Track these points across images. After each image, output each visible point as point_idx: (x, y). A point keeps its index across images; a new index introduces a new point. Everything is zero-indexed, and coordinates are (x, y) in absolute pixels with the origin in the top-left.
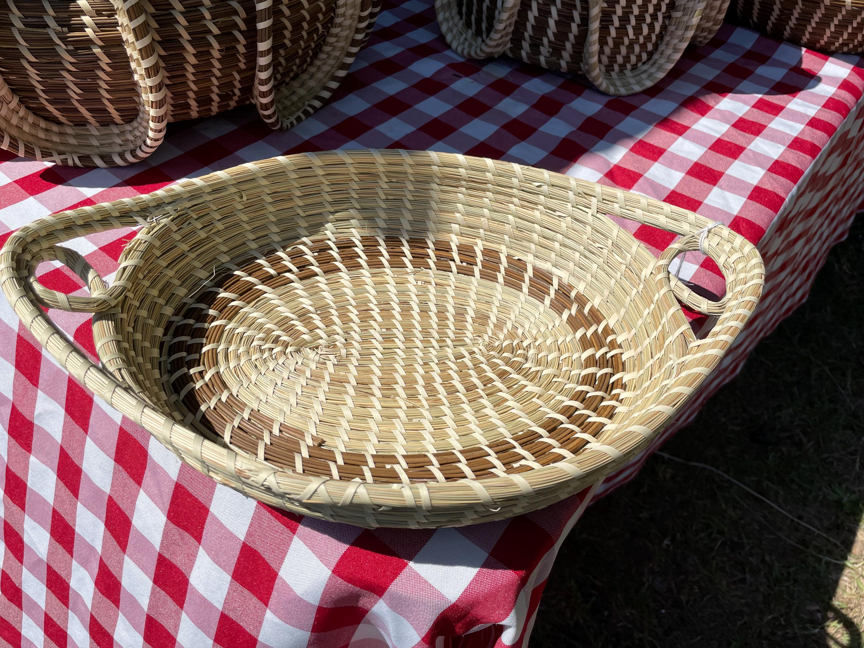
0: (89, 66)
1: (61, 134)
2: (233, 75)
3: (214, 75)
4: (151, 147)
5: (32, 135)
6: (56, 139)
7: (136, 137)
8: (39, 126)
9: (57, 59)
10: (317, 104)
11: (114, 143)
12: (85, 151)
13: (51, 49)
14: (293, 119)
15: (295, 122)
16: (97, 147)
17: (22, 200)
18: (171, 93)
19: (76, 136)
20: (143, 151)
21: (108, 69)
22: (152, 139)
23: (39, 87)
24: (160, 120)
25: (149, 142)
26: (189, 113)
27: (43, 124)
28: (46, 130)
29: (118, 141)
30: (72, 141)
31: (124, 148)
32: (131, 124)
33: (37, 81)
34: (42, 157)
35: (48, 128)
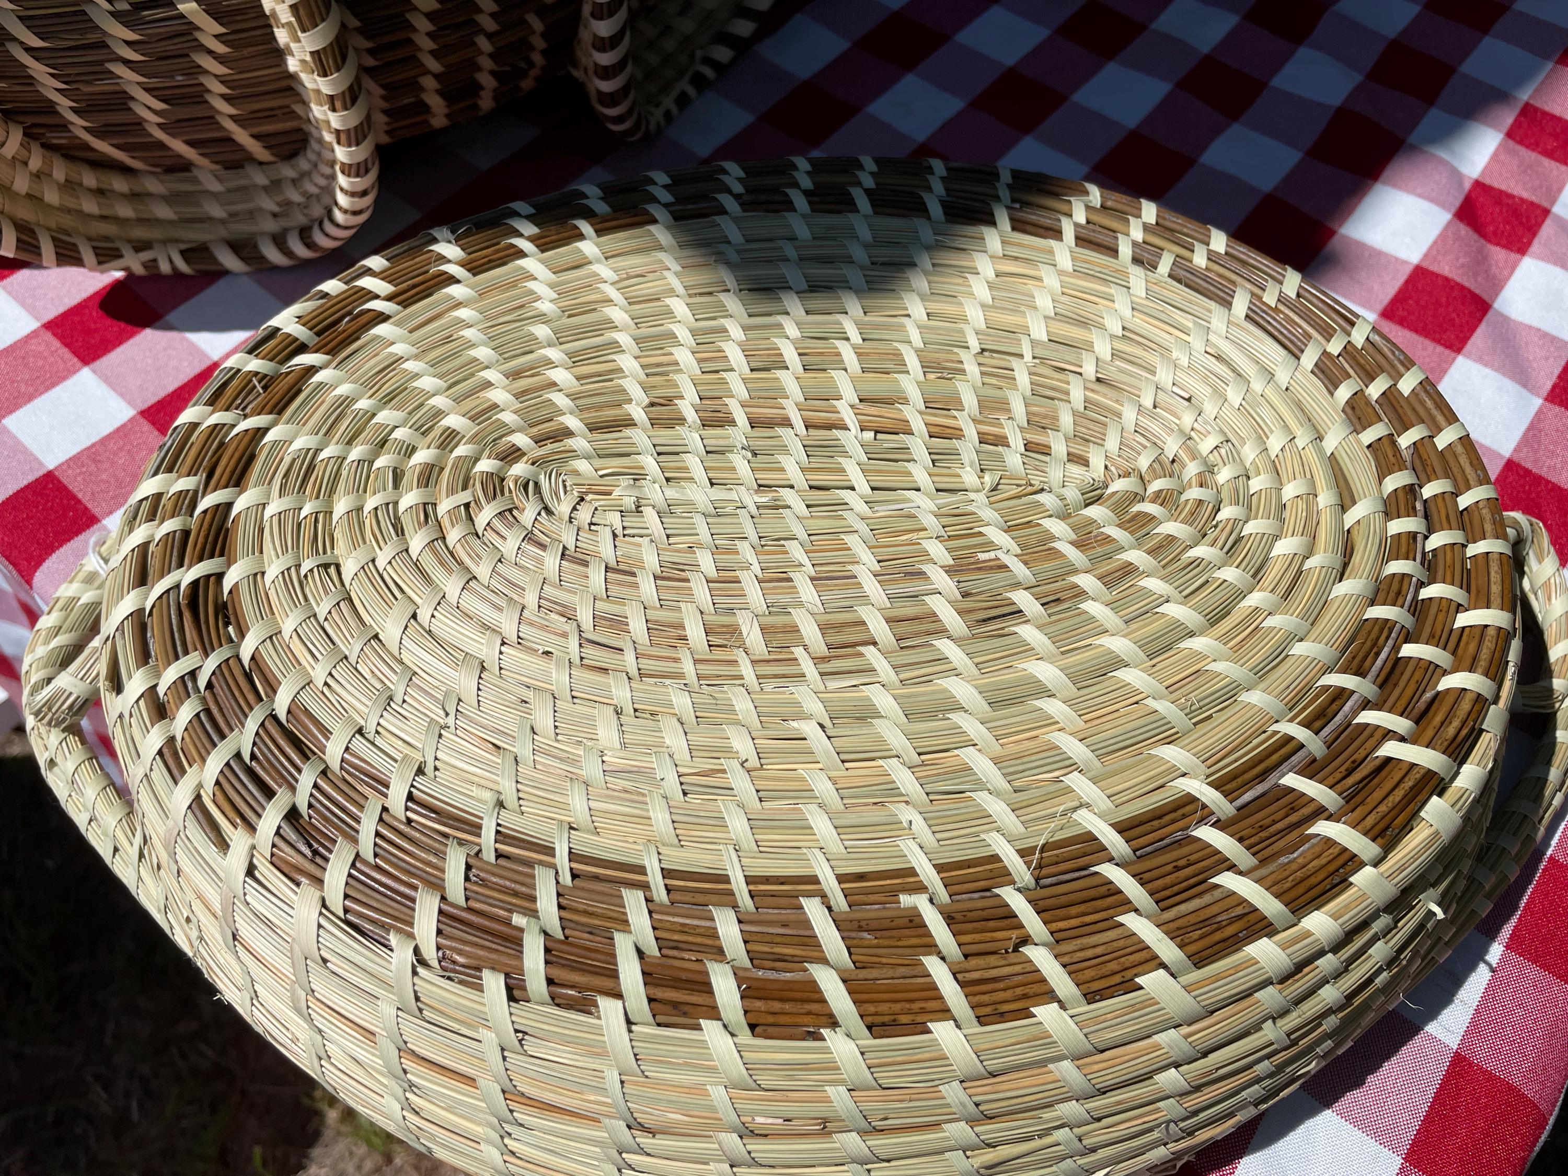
0: (171, 47)
1: (135, 197)
2: (526, 21)
3: (481, 31)
4: (346, 228)
5: (69, 211)
6: (125, 211)
7: (309, 197)
8: (81, 185)
9: (93, 37)
10: (723, 54)
11: (260, 210)
12: (196, 235)
13: (75, 13)
14: (669, 102)
15: (674, 110)
16: (222, 221)
17: (64, 378)
18: (382, 86)
19: (171, 199)
20: (327, 235)
21: (220, 48)
22: (345, 212)
23: (64, 104)
24: (362, 170)
25: (339, 216)
26: (426, 121)
27: (89, 179)
28: (100, 192)
29: (269, 204)
30: (164, 212)
31: (285, 223)
32: (294, 161)
33: (57, 90)
34: (100, 263)
35: (105, 186)
